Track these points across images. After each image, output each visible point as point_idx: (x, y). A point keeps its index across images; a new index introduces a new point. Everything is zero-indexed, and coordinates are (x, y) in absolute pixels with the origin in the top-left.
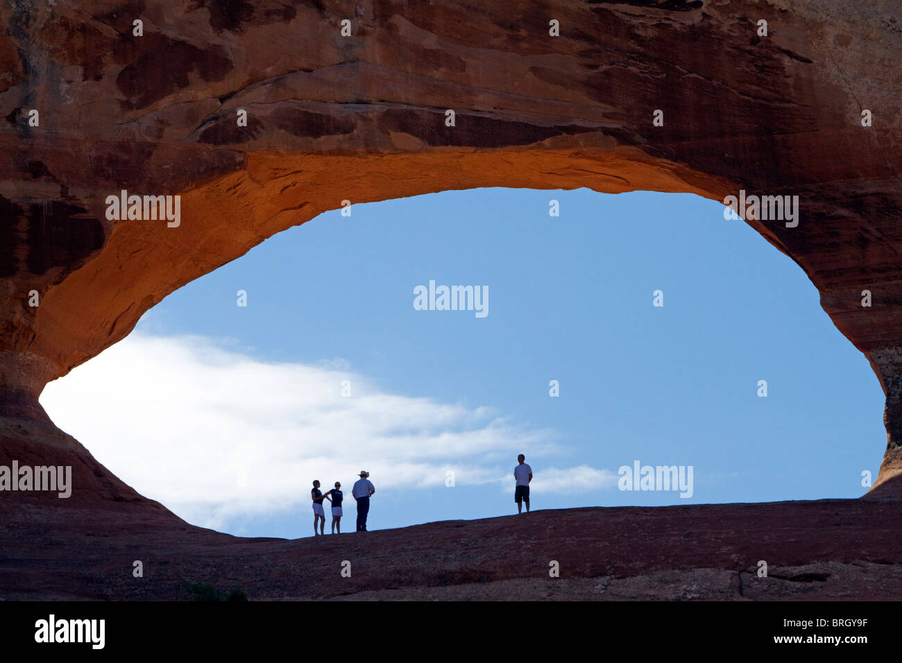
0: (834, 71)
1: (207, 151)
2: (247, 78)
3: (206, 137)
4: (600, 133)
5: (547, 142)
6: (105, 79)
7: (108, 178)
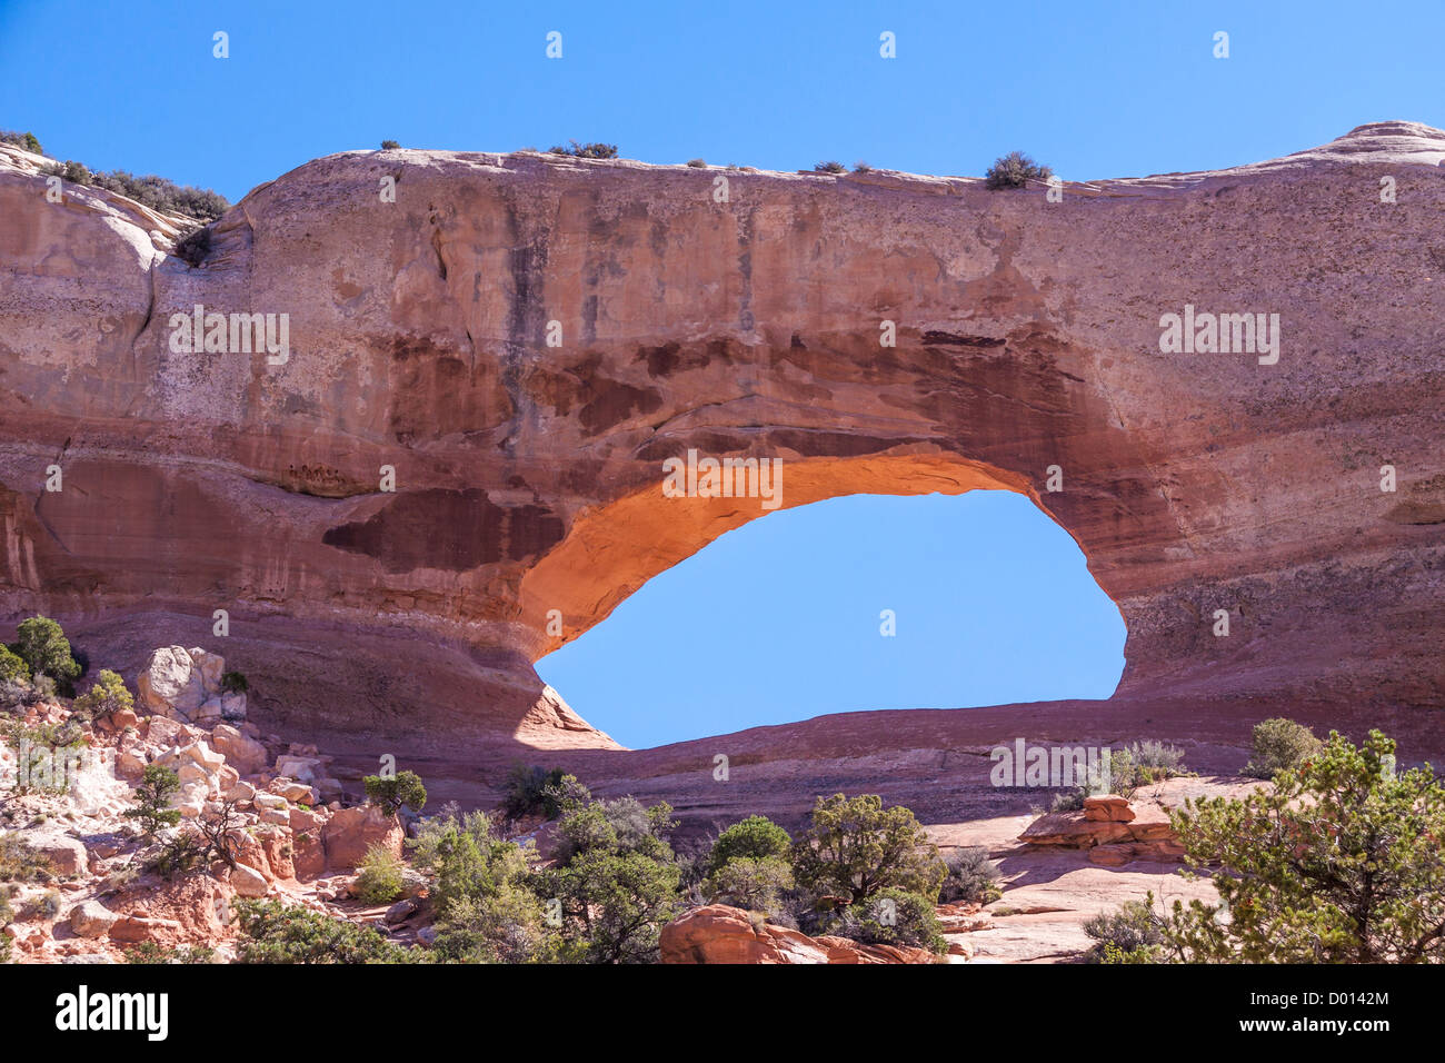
0: (1101, 388)
1: (642, 465)
2: (673, 411)
3: (641, 456)
4: (928, 443)
5: (890, 451)
6: (571, 414)
7: (569, 487)
